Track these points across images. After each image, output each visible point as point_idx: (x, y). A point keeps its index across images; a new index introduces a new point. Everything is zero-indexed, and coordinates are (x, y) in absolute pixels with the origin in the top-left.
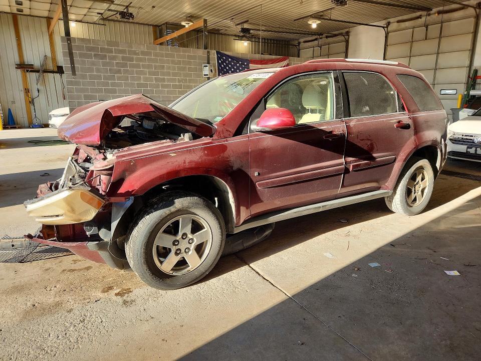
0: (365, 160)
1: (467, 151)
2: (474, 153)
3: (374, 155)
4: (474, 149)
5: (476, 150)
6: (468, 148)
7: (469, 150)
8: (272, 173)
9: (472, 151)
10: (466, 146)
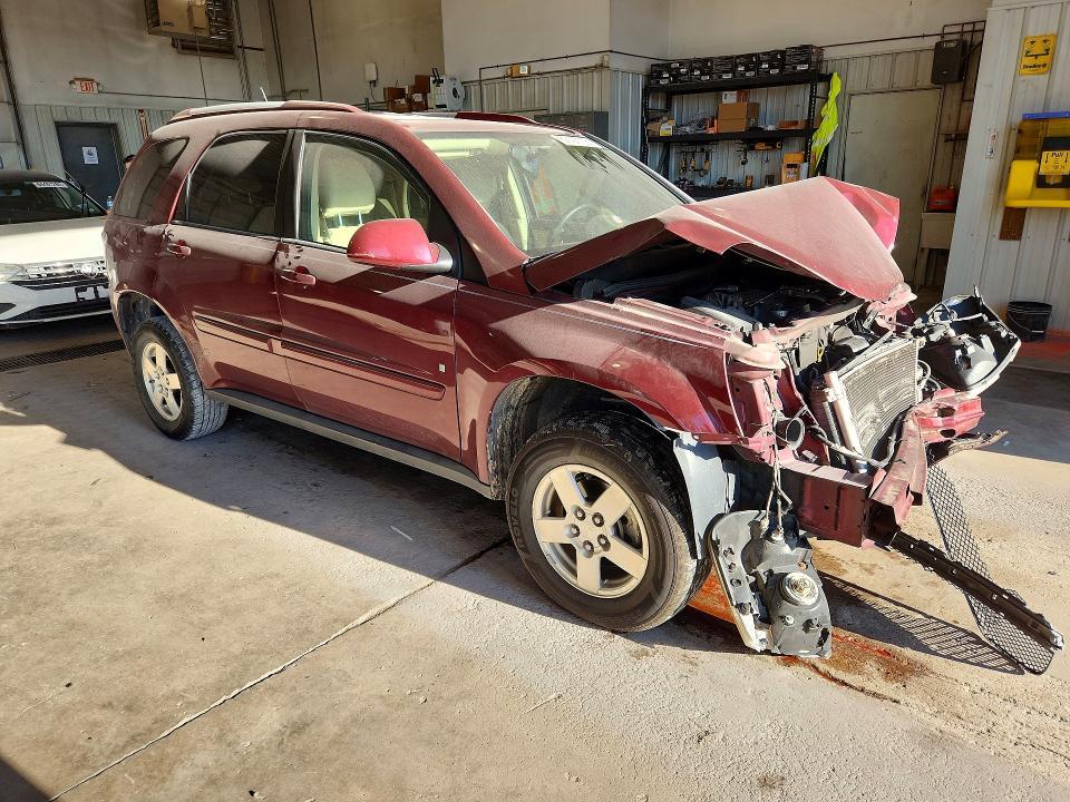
1: (78, 299)
2: (94, 297)
4: (90, 290)
5: (96, 292)
6: (77, 291)
7: (81, 295)
9: (89, 294)
10: (73, 289)
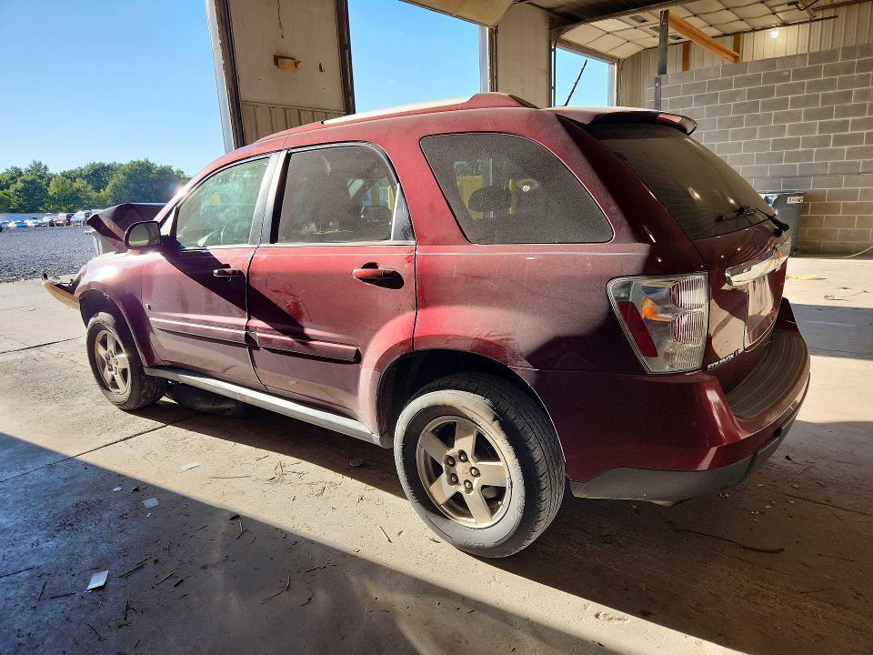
0: (285, 333)
3: (308, 331)
8: (170, 311)
